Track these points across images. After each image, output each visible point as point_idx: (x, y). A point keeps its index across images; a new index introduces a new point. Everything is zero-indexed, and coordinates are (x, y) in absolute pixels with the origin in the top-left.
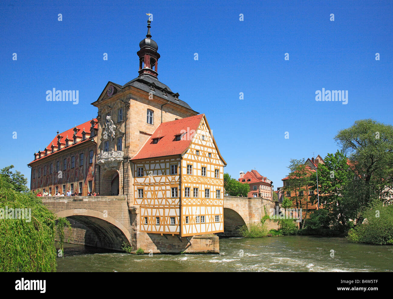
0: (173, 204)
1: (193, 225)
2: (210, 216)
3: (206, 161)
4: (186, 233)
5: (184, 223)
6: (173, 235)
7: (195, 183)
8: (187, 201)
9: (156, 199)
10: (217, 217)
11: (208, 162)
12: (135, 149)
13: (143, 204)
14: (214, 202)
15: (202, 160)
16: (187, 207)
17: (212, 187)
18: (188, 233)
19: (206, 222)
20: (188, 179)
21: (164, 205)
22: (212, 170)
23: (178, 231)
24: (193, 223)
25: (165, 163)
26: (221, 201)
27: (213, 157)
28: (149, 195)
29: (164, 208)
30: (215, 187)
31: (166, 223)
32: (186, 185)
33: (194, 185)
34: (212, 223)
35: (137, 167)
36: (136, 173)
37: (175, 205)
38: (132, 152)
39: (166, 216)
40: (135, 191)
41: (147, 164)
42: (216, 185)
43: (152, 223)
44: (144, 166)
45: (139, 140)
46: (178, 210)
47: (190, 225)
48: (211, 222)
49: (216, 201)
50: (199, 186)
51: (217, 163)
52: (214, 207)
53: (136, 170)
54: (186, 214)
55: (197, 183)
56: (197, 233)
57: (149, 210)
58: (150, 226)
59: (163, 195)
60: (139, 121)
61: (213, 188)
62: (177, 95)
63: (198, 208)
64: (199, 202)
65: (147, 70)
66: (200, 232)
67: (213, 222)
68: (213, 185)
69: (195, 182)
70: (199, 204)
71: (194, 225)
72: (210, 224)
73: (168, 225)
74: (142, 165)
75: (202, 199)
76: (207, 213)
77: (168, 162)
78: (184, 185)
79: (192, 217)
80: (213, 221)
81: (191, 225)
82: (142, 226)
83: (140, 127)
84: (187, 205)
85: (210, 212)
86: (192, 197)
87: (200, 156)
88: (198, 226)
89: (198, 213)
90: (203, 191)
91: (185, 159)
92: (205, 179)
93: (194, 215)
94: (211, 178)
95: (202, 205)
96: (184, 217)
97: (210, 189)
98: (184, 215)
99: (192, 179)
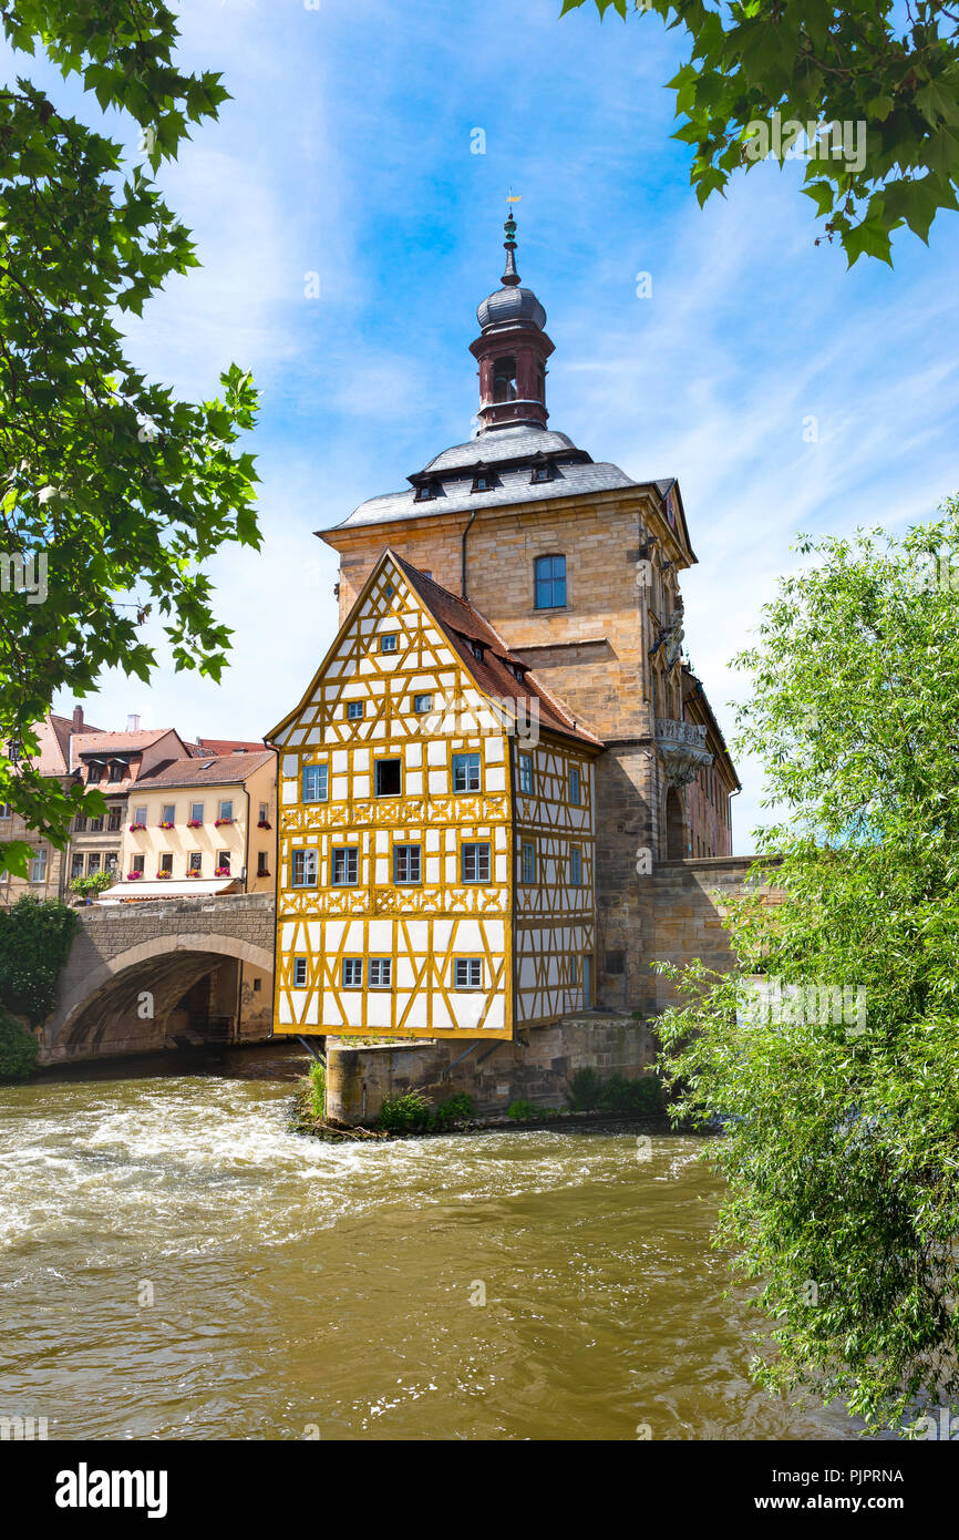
1: (325, 993)
2: (420, 962)
3: (397, 731)
4: (289, 1020)
5: (282, 984)
7: (339, 829)
8: (300, 903)
10: (467, 964)
11: (410, 734)
14: (449, 900)
15: (379, 732)
16: (302, 924)
17: (434, 834)
18: (298, 1022)
19: (395, 983)
20: (307, 818)
22: (432, 762)
24: (327, 983)
26: (492, 892)
30: (450, 833)
32: (297, 841)
33: (337, 838)
34: (430, 991)
42: (460, 825)
47: (310, 989)
48: (424, 984)
49: (458, 892)
50: (361, 838)
52: (448, 924)
54: (297, 950)
55: (351, 828)
56: (346, 1024)
61: (444, 835)
63: (357, 925)
64: (359, 901)
66: (360, 1023)
68: (443, 827)
69: (341, 824)
70: (357, 908)
71: (329, 996)
72: (421, 998)
75: (378, 892)
76: (402, 947)
78: (289, 841)
79: (319, 961)
80: (441, 982)
81: (316, 994)
84: (300, 916)
85: (420, 945)
86: (324, 883)
87: (369, 720)
88: (352, 1000)
89: (354, 946)
90: (383, 856)
91: (294, 750)
92: (394, 807)
93: (331, 954)
94: (427, 798)
95: (377, 913)
96: (285, 960)
97: (425, 846)
98: (285, 953)
99: (326, 817)
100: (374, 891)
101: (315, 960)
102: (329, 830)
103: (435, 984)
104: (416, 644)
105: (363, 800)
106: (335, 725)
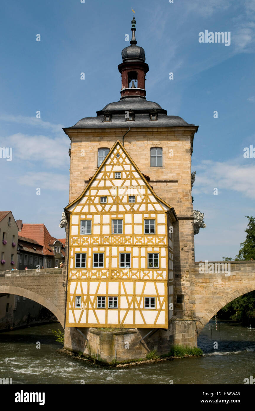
1: (89, 311)
2: (130, 298)
3: (122, 209)
4: (74, 322)
5: (70, 307)
7: (96, 246)
8: (79, 274)
10: (149, 299)
11: (126, 211)
14: (142, 275)
15: (114, 209)
16: (79, 283)
17: (136, 249)
18: (77, 322)
19: (119, 306)
20: (82, 241)
22: (136, 222)
24: (90, 306)
26: (160, 272)
27: (139, 201)
30: (143, 249)
32: (78, 250)
33: (95, 249)
34: (134, 309)
42: (147, 246)
47: (83, 309)
48: (132, 307)
49: (146, 272)
50: (105, 249)
51: (152, 209)
52: (143, 283)
54: (77, 293)
55: (101, 245)
56: (99, 324)
61: (140, 250)
63: (103, 284)
64: (105, 274)
66: (104, 323)
67: (137, 307)
68: (140, 247)
69: (97, 244)
70: (104, 277)
71: (91, 312)
72: (131, 313)
75: (113, 270)
76: (123, 292)
78: (74, 250)
79: (87, 298)
80: (140, 307)
81: (85, 311)
84: (79, 280)
85: (130, 291)
86: (89, 266)
87: (109, 204)
88: (101, 313)
89: (102, 292)
90: (114, 257)
91: (77, 214)
92: (119, 238)
93: (92, 295)
94: (133, 235)
95: (111, 279)
96: (72, 297)
97: (132, 254)
98: (72, 295)
99: (90, 241)
100: (110, 270)
101: (85, 297)
104: (129, 177)
105: (107, 235)
106: (95, 205)
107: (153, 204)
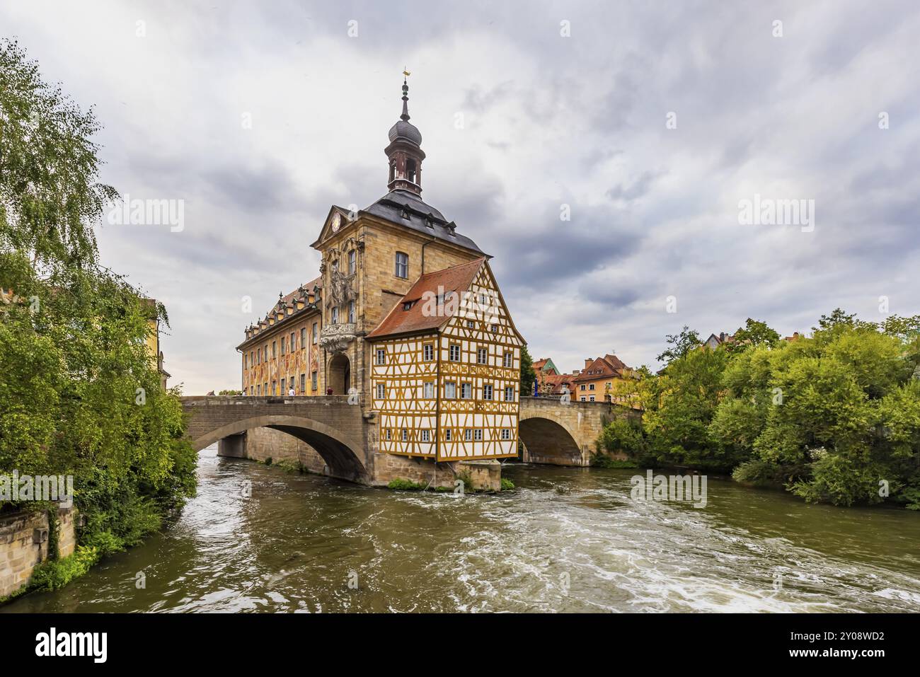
0: (427, 409)
2: (492, 430)
3: (486, 338)
4: (445, 455)
5: (442, 440)
6: (426, 459)
7: (464, 375)
8: (449, 405)
9: (402, 400)
10: (506, 431)
11: (490, 340)
12: (374, 320)
13: (384, 408)
14: (501, 407)
15: (480, 337)
16: (449, 415)
17: (497, 382)
18: (448, 456)
19: (483, 439)
20: (452, 368)
21: (414, 411)
22: (498, 354)
23: (433, 452)
24: (460, 440)
25: (416, 341)
26: (514, 405)
27: (501, 331)
28: (393, 395)
29: (413, 416)
30: (502, 382)
31: (415, 440)
32: (448, 378)
33: (464, 379)
34: (495, 441)
35: (377, 349)
36: (374, 358)
37: (429, 411)
38: (369, 325)
39: (416, 429)
40: (373, 388)
41: (391, 343)
42: (505, 379)
43: (396, 438)
44: (386, 348)
45: (381, 305)
46: (434, 419)
47: (453, 442)
48: (493, 439)
49: (504, 405)
50: (472, 380)
51: (509, 341)
52: (501, 416)
53: (374, 353)
54: (447, 425)
55: (468, 375)
56: (467, 456)
57: (393, 418)
58: (394, 443)
59: (413, 395)
60: (381, 273)
61: (500, 383)
62: (452, 226)
63: (470, 416)
64: (471, 406)
65: (401, 182)
66: (472, 455)
68: (500, 379)
69: (465, 373)
70: (471, 409)
71: (460, 444)
72: (492, 443)
73: (418, 443)
74: (383, 346)
76: (486, 425)
77: (419, 340)
78: (444, 378)
80: (498, 438)
81: (455, 444)
82: (382, 443)
83: (384, 283)
84: (449, 412)
85: (492, 424)
86: (458, 397)
87: (477, 330)
88: (469, 446)
89: (469, 424)
90: (480, 388)
91: (447, 336)
92: (484, 369)
93: (461, 427)
94: (495, 367)
95: (477, 411)
96: (443, 430)
97: (494, 387)
98: (443, 428)
99: (460, 369)
100: (477, 402)
101: (455, 430)
102: (459, 375)
103: (497, 439)
105: (473, 364)
106: (463, 328)
107: (511, 337)
